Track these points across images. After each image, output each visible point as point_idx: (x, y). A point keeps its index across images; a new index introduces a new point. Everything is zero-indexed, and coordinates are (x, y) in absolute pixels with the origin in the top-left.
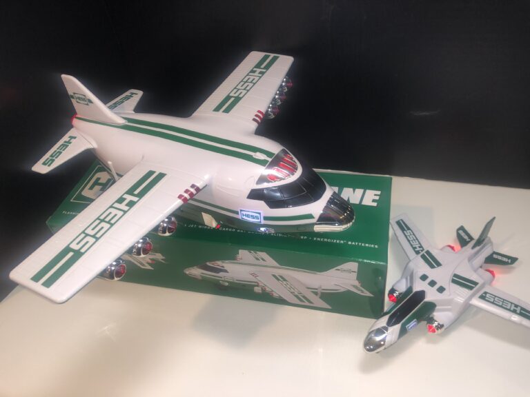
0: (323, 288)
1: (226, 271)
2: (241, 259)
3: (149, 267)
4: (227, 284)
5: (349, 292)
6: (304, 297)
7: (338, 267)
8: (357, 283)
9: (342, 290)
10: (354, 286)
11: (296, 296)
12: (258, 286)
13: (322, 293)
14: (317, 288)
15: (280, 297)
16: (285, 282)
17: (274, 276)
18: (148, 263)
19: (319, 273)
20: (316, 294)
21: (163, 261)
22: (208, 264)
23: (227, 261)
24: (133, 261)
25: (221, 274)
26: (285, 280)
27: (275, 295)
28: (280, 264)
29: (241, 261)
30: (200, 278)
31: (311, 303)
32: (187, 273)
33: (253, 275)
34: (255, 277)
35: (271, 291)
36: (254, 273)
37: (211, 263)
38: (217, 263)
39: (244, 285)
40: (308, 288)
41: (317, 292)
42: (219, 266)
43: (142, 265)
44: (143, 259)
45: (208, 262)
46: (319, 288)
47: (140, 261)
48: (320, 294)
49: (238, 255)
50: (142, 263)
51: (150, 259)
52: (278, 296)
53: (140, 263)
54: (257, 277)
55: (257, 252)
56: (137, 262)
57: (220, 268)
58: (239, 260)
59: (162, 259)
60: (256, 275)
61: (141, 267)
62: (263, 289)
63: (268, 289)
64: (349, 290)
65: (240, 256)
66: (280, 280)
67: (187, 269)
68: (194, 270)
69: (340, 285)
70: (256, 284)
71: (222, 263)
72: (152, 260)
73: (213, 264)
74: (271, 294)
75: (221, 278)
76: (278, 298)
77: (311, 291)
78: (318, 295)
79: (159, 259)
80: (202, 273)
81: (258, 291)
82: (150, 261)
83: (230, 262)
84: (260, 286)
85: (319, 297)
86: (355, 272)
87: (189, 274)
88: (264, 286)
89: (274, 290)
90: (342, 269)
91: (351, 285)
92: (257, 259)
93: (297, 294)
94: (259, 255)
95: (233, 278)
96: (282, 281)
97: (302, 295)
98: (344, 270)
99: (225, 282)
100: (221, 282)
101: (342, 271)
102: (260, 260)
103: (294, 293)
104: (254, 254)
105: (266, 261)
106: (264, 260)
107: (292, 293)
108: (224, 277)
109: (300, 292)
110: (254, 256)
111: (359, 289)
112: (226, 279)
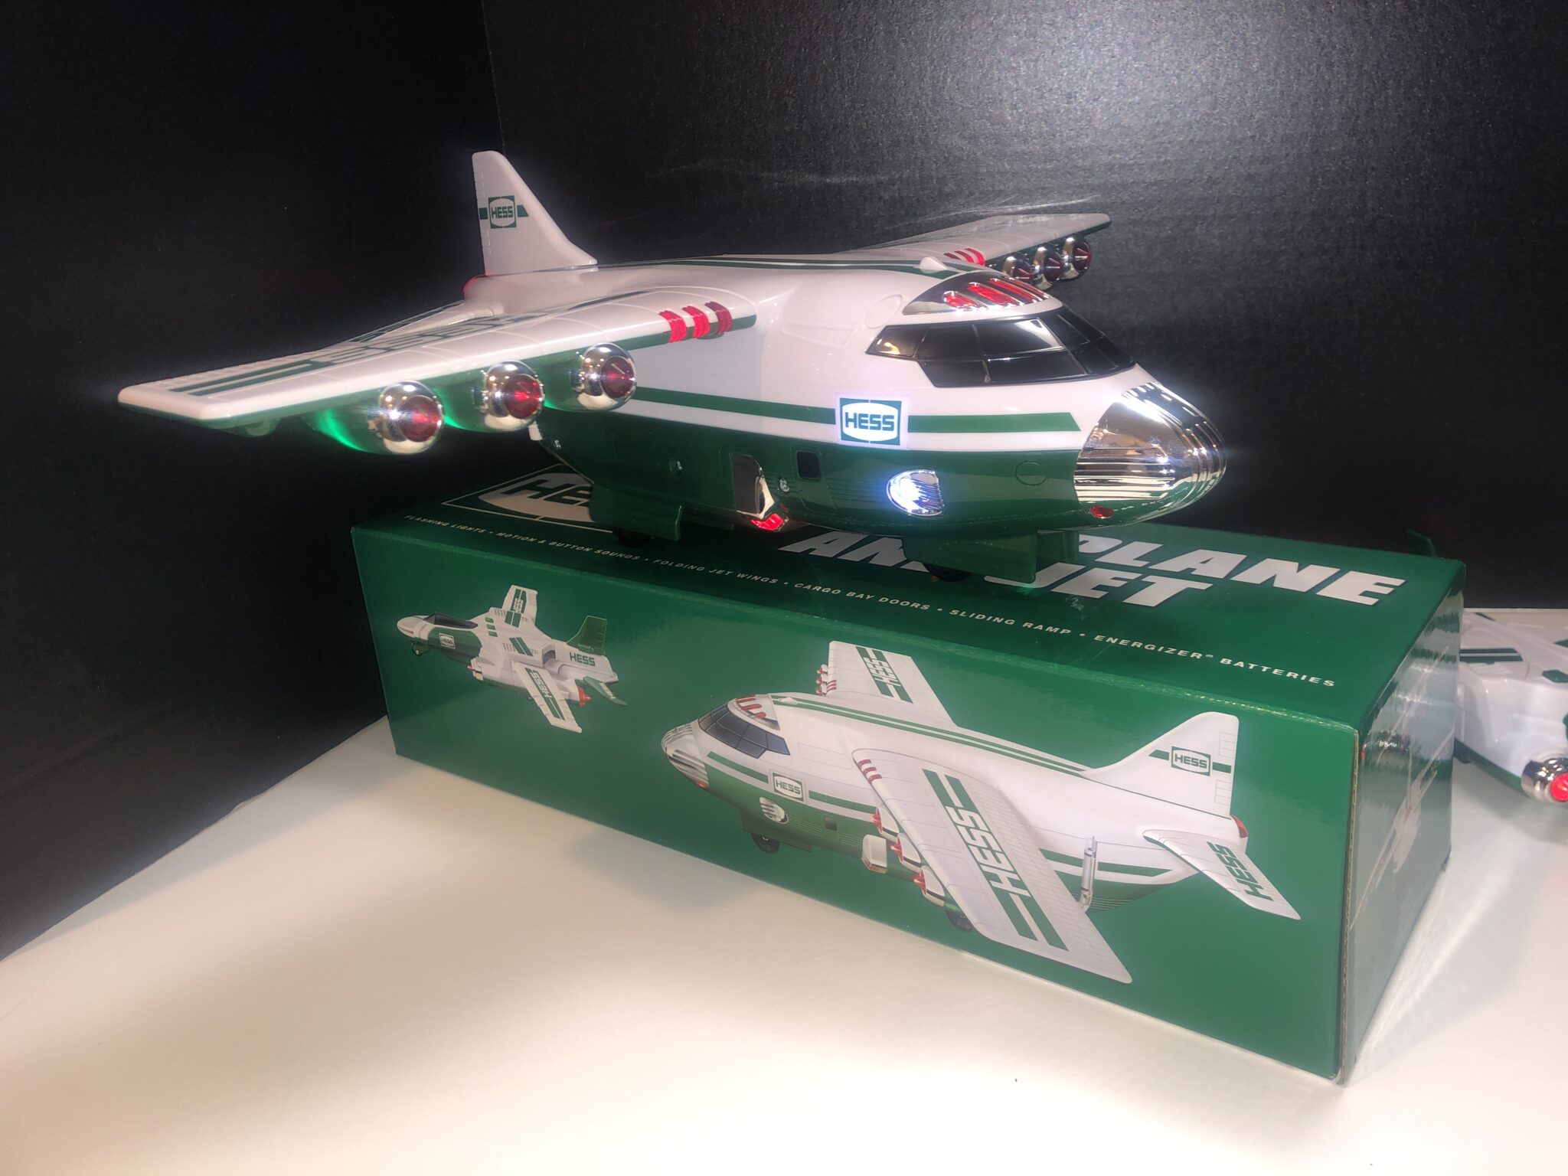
0: (1102, 857)
1: (781, 747)
3: (569, 723)
5: (1198, 887)
7: (1162, 743)
8: (1228, 833)
9: (1175, 873)
11: (1003, 897)
12: (875, 829)
13: (1100, 887)
14: (1081, 856)
15: (948, 899)
16: (965, 814)
17: (932, 777)
18: (570, 702)
19: (1089, 771)
20: (1074, 886)
21: (611, 695)
22: (735, 708)
23: (789, 697)
24: (533, 692)
25: (769, 761)
26: (969, 805)
27: (931, 885)
28: (955, 719)
29: (830, 698)
30: (702, 778)
31: (1054, 939)
32: (670, 752)
33: (867, 770)
34: (870, 781)
35: (919, 861)
36: (868, 761)
37: (743, 704)
38: (759, 706)
39: (833, 824)
40: (1051, 855)
41: (1080, 879)
42: (762, 716)
43: (556, 715)
44: (559, 682)
45: (734, 701)
46: (1086, 854)
47: (550, 694)
48: (1090, 894)
49: (824, 667)
50: (553, 699)
51: (577, 682)
52: (943, 894)
53: (547, 700)
54: (875, 782)
55: (885, 654)
56: (543, 695)
57: (766, 732)
58: (825, 694)
59: (609, 684)
60: (873, 769)
61: (554, 721)
62: (893, 848)
63: (908, 853)
64: (1201, 874)
65: (830, 671)
66: (952, 805)
67: (670, 733)
68: (691, 737)
69: (1167, 844)
70: (869, 818)
71: (776, 703)
72: (583, 685)
73: (746, 709)
74: (916, 881)
75: (763, 778)
76: (942, 903)
77: (1058, 873)
78: (1083, 900)
79: (602, 685)
80: (712, 755)
81: (874, 857)
82: (575, 692)
83: (797, 702)
84: (883, 833)
85: (1086, 908)
86: (1225, 769)
87: (676, 761)
88: (896, 831)
89: (928, 858)
90: (1179, 753)
91: (1211, 845)
92: (884, 689)
93: (1006, 886)
94: (888, 670)
95: (800, 783)
96: (956, 809)
97: (1025, 893)
98: (1185, 760)
99: (776, 806)
100: (762, 800)
101: (1178, 763)
102: (891, 695)
103: (997, 879)
104: (876, 662)
105: (910, 701)
106: (904, 695)
107: (991, 877)
108: (775, 775)
109: (1015, 877)
110: (874, 672)
111: (1239, 868)
112: (779, 788)
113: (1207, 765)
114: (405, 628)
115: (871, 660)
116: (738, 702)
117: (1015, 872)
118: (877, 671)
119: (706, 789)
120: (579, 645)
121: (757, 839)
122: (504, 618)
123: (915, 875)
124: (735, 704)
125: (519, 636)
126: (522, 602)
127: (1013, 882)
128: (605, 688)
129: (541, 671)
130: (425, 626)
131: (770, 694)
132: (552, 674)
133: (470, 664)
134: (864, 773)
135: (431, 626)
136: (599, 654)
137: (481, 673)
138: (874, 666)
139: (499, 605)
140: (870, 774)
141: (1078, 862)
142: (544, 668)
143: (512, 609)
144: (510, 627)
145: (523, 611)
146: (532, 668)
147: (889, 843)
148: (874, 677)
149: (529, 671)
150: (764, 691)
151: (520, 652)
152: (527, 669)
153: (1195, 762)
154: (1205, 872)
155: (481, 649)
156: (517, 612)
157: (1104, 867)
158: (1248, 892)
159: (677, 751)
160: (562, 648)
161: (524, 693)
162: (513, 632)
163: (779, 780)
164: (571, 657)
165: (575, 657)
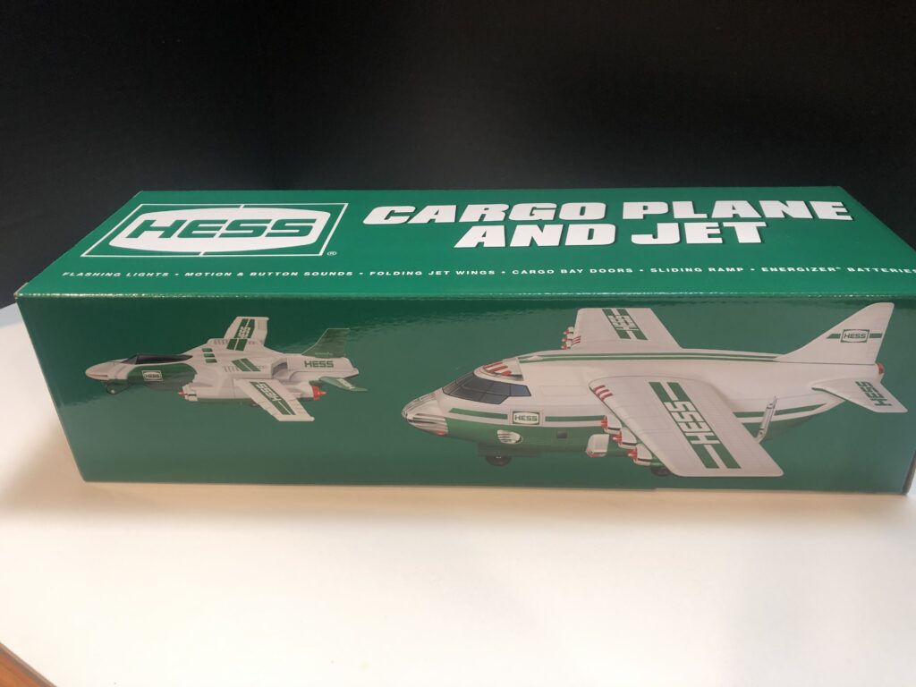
0: (779, 407)
1: (524, 391)
2: (578, 340)
3: (302, 415)
4: (515, 437)
5: (845, 409)
6: (720, 449)
7: (836, 330)
8: (872, 374)
9: (830, 403)
12: (600, 430)
13: (774, 426)
14: (762, 409)
15: (655, 460)
16: (679, 405)
17: (657, 387)
18: (302, 400)
19: (780, 357)
20: (753, 429)
21: (349, 386)
22: (481, 373)
23: (535, 356)
24: (258, 398)
25: (511, 403)
26: (682, 396)
27: (643, 454)
28: (681, 344)
29: (574, 349)
30: (443, 428)
32: (410, 417)
33: (601, 393)
34: (602, 400)
35: (635, 441)
36: (603, 386)
37: (489, 369)
38: (506, 367)
39: (563, 434)
40: (739, 415)
41: (759, 424)
42: (508, 374)
43: (284, 412)
44: (291, 386)
45: (481, 368)
46: (768, 408)
47: (279, 397)
48: (764, 432)
49: (570, 329)
50: (283, 401)
51: (312, 383)
52: (650, 458)
53: (276, 404)
54: (606, 400)
55: (628, 310)
56: (271, 400)
57: (510, 384)
58: (569, 348)
59: (348, 379)
60: (607, 390)
61: (280, 417)
62: (614, 438)
63: (627, 438)
64: (847, 401)
65: (575, 332)
67: (413, 403)
68: (435, 402)
69: (827, 389)
70: (598, 423)
71: (521, 362)
72: (317, 385)
73: (493, 372)
74: (630, 455)
75: (504, 417)
76: (648, 464)
77: (744, 424)
78: (759, 436)
79: (340, 380)
80: (454, 411)
81: (597, 448)
82: (309, 391)
83: (542, 358)
84: (608, 431)
85: (760, 440)
86: (879, 336)
87: (415, 422)
88: (620, 426)
89: (643, 438)
90: (847, 333)
91: (857, 383)
92: (623, 335)
93: (703, 440)
94: (629, 321)
95: (538, 413)
96: (672, 402)
97: (717, 442)
98: (851, 336)
99: (512, 433)
100: (499, 432)
101: (846, 339)
102: (629, 338)
103: (696, 438)
104: (619, 317)
105: (644, 338)
106: (640, 335)
107: (689, 439)
108: (514, 412)
109: (712, 434)
110: (616, 324)
111: (874, 392)
112: (517, 421)
113: (865, 336)
114: (97, 373)
115: (614, 316)
116: (484, 368)
117: (712, 431)
118: (619, 324)
119: (445, 435)
120: (316, 354)
121: (491, 459)
122: (226, 345)
123: (630, 451)
124: (483, 371)
125: (243, 357)
126: (249, 329)
127: (709, 438)
128: (344, 382)
129: (269, 382)
130: (124, 367)
131: (516, 358)
132: (282, 382)
133: (182, 390)
134: (598, 395)
135: (131, 367)
136: (339, 356)
137: (195, 395)
138: (617, 320)
139: (222, 336)
140: (601, 396)
141: (761, 414)
142: (273, 378)
143: (236, 336)
144: (235, 351)
145: (249, 337)
146: (258, 381)
147: (611, 436)
148: (615, 328)
149: (254, 384)
150: (510, 355)
151: (244, 369)
152: (252, 383)
153: (857, 336)
154: (851, 400)
155: (196, 376)
156: (242, 338)
157: (778, 413)
158: (877, 405)
159: (418, 414)
160: (295, 359)
161: (249, 403)
162: (237, 355)
163: (518, 415)
164: (306, 364)
165: (310, 364)
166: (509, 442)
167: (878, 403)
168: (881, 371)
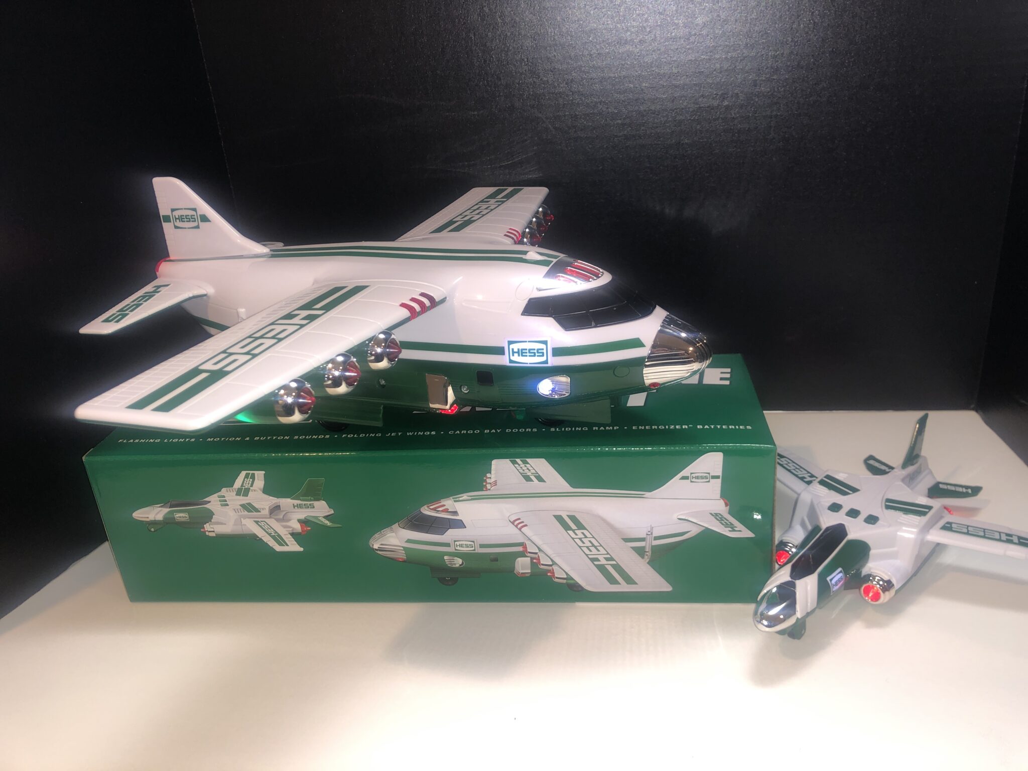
0: (656, 534)
1: (460, 524)
2: (495, 483)
3: (293, 547)
4: (458, 562)
5: (707, 535)
6: (617, 567)
7: (684, 473)
8: (720, 507)
9: (694, 531)
10: (717, 516)
11: (602, 569)
12: (523, 554)
13: (655, 549)
14: (644, 536)
15: (569, 578)
16: (579, 533)
17: (559, 518)
18: (293, 534)
19: (648, 494)
20: (640, 552)
21: (328, 523)
22: (426, 511)
23: (465, 496)
24: (260, 533)
25: (451, 534)
26: (580, 526)
27: (559, 573)
28: (573, 485)
29: (493, 491)
30: (402, 555)
31: (629, 580)
32: (376, 546)
33: (518, 524)
34: (520, 529)
35: (551, 563)
36: (519, 519)
37: (431, 507)
38: (444, 505)
39: (495, 558)
40: (627, 540)
41: (644, 548)
42: (446, 511)
43: (280, 544)
44: (284, 524)
45: (425, 507)
46: (647, 534)
47: (276, 532)
48: (649, 554)
49: (488, 475)
50: (279, 536)
51: (299, 521)
52: (565, 576)
53: (273, 537)
54: (524, 529)
55: (528, 460)
56: (270, 534)
57: (449, 519)
58: (489, 489)
59: (326, 517)
60: (523, 522)
61: (278, 548)
62: (535, 561)
63: (544, 560)
64: (707, 529)
65: (492, 477)
66: (570, 529)
67: (376, 535)
68: (393, 534)
69: (688, 519)
70: (520, 549)
71: (455, 501)
72: (303, 522)
73: (434, 509)
74: (549, 574)
75: (448, 545)
76: (565, 581)
77: (632, 548)
78: (646, 557)
79: (320, 518)
80: (409, 541)
81: (522, 569)
82: (298, 527)
83: (470, 498)
84: (529, 555)
85: (648, 560)
86: (717, 477)
87: (380, 550)
88: (537, 551)
89: (557, 560)
90: (694, 475)
91: (711, 514)
92: (528, 479)
93: (603, 562)
94: (530, 468)
95: (473, 542)
96: (573, 531)
97: (614, 563)
98: (697, 478)
99: (456, 558)
100: (446, 558)
101: (694, 480)
102: (532, 481)
103: (598, 560)
104: (522, 465)
105: (544, 481)
106: (540, 479)
107: (593, 560)
108: (455, 541)
109: (608, 556)
110: (521, 471)
111: (726, 521)
112: (458, 548)
113: (708, 477)
114: (141, 516)
115: (519, 465)
116: (428, 507)
117: (608, 554)
118: (523, 470)
119: (404, 561)
120: (301, 498)
121: (442, 580)
122: (235, 493)
123: (549, 571)
124: (426, 508)
125: (248, 502)
126: (251, 480)
127: (607, 559)
128: (323, 520)
129: (269, 521)
130: (160, 511)
131: (451, 498)
132: (278, 520)
133: (204, 528)
134: (516, 526)
135: (166, 510)
136: (318, 500)
137: (214, 531)
138: (521, 468)
139: (231, 485)
140: (520, 526)
141: (643, 540)
142: (270, 518)
143: (242, 485)
144: (241, 497)
145: (252, 486)
146: (259, 520)
147: (532, 559)
148: (521, 474)
149: (257, 522)
150: (447, 496)
151: (249, 511)
152: (255, 521)
153: (702, 478)
154: (709, 527)
155: (214, 516)
156: (246, 487)
157: (656, 538)
158: (730, 531)
159: (382, 545)
160: (286, 503)
161: (254, 537)
162: (244, 500)
163: (458, 543)
164: (294, 507)
165: (297, 506)
166: (454, 566)
167: (730, 529)
168: (726, 505)
